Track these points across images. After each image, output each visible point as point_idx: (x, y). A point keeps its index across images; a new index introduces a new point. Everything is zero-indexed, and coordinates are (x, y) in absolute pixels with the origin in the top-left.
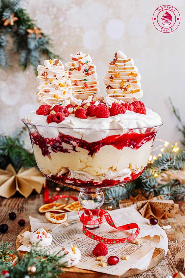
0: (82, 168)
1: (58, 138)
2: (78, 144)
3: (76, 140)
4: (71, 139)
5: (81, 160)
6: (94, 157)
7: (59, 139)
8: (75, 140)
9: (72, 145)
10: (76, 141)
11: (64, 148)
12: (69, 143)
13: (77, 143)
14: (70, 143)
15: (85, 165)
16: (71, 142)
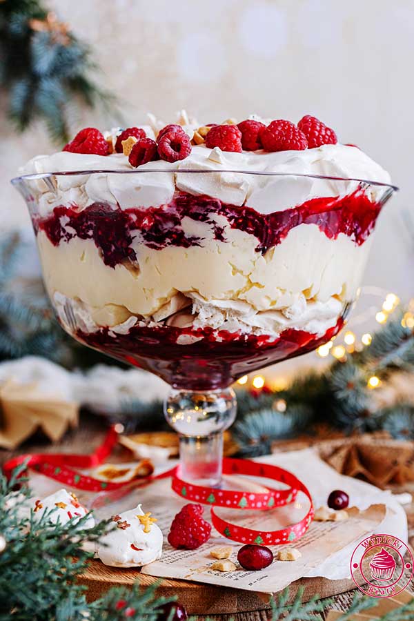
0: (235, 291)
1: (169, 206)
2: (232, 222)
3: (227, 210)
4: (213, 208)
5: (234, 269)
6: (271, 258)
7: (174, 211)
8: (224, 208)
9: (212, 225)
10: (226, 214)
11: (187, 236)
12: (204, 218)
13: (230, 219)
14: (208, 218)
15: (246, 280)
16: (213, 216)
